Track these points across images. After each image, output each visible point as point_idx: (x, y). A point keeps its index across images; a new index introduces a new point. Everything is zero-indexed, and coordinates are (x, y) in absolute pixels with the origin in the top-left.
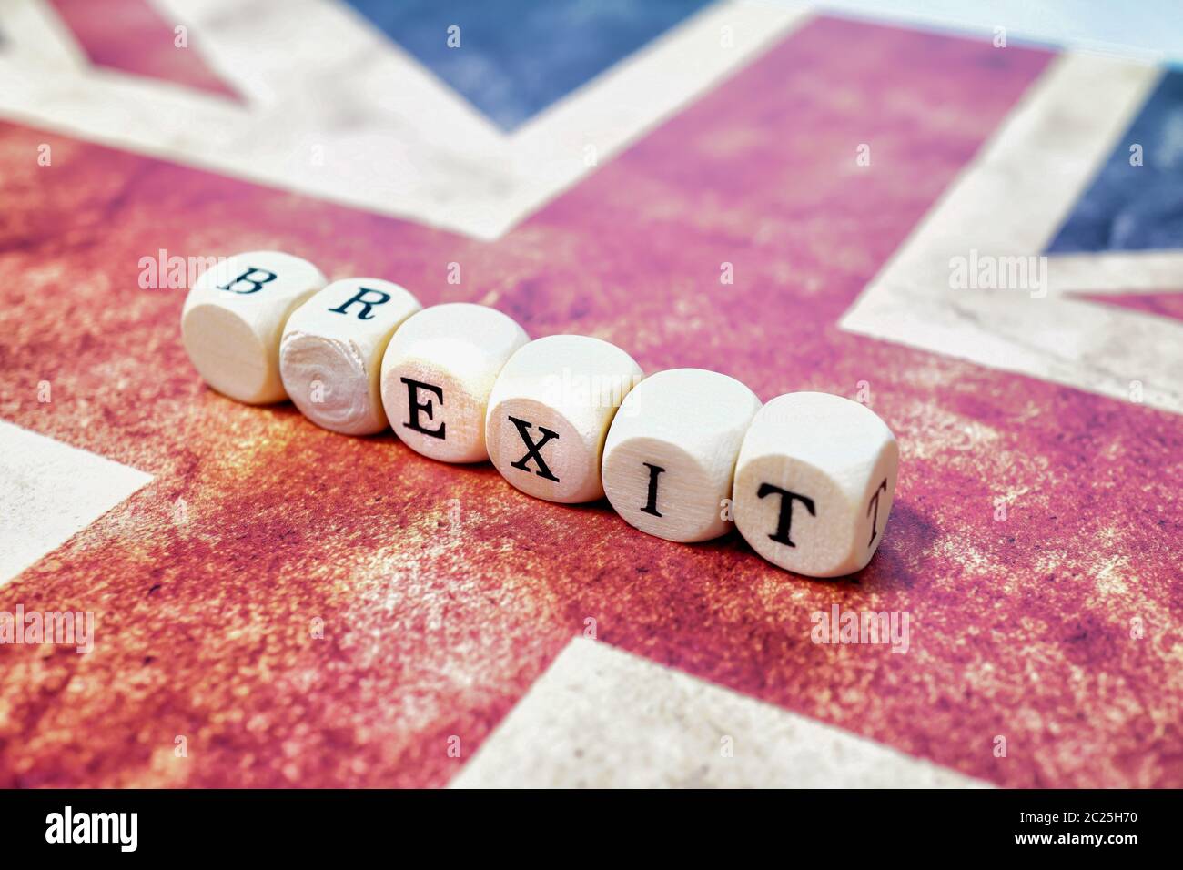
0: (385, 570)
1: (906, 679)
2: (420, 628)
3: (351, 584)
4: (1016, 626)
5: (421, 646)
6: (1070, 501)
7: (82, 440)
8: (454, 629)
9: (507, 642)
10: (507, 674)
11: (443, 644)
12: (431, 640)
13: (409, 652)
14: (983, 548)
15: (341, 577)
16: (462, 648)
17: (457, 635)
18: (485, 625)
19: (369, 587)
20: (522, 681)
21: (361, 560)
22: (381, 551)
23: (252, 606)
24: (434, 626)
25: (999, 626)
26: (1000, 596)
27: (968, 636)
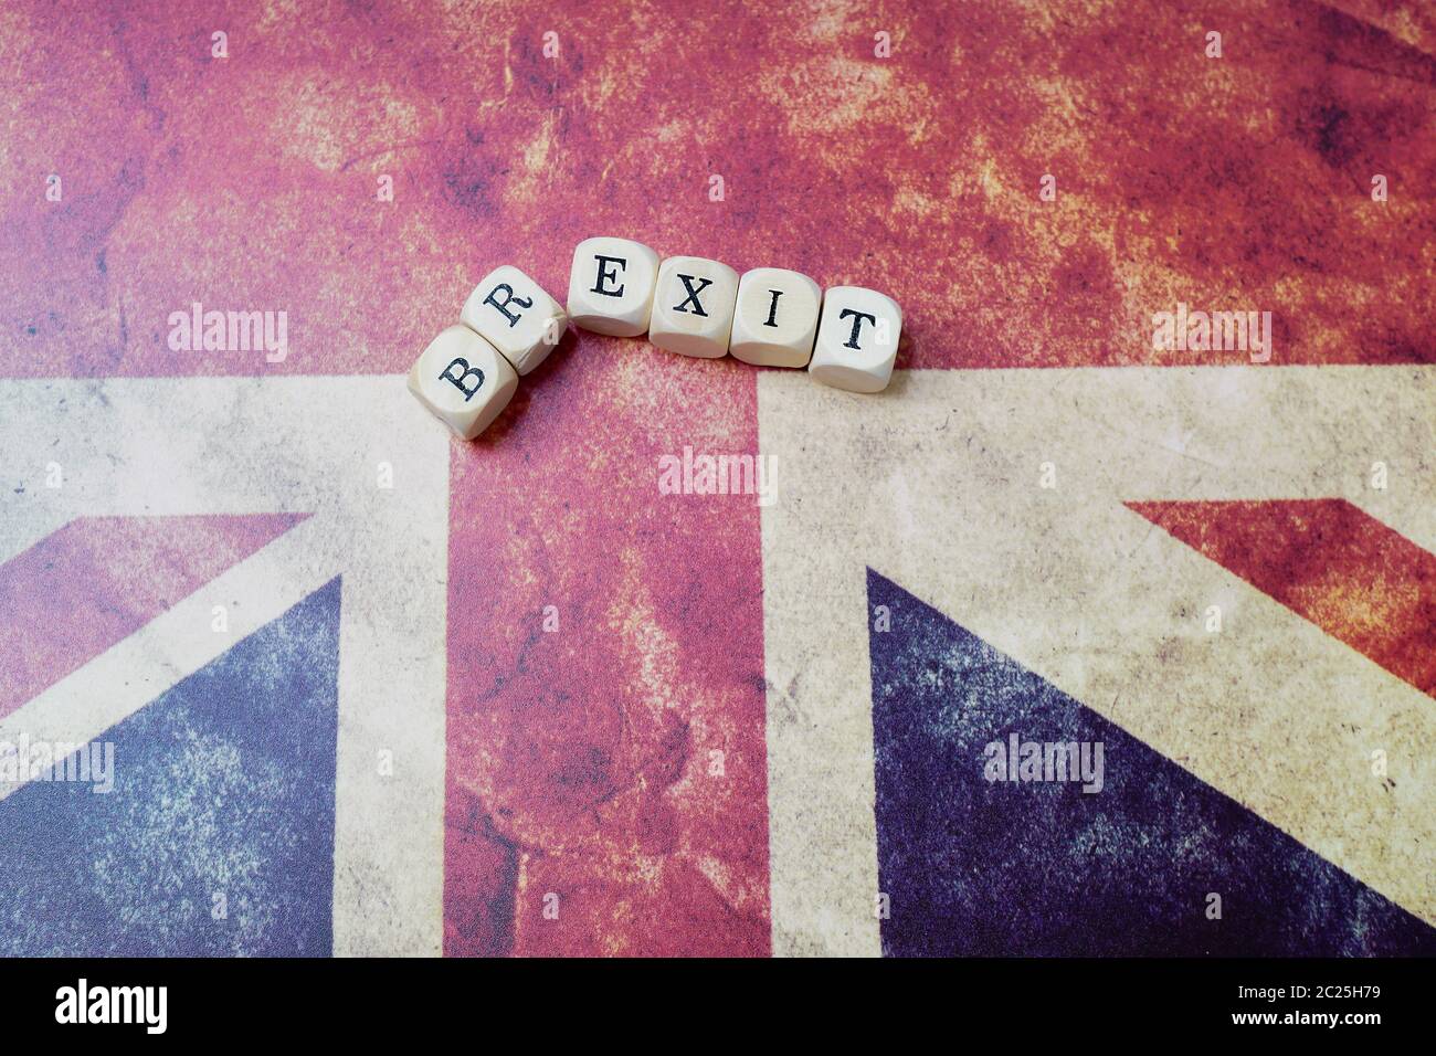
0: (633, 378)
1: (923, 317)
2: (680, 410)
3: (622, 398)
4: (959, 248)
5: (689, 424)
6: (950, 121)
7: (378, 366)
8: (697, 402)
9: (727, 396)
10: (741, 418)
11: (697, 415)
12: (691, 415)
13: (686, 428)
14: (920, 190)
15: (613, 396)
16: (709, 413)
17: (700, 405)
18: (709, 390)
19: (633, 395)
20: (751, 417)
21: (614, 378)
22: (620, 365)
23: (587, 443)
24: (685, 405)
25: (951, 253)
26: (943, 227)
27: (939, 269)
